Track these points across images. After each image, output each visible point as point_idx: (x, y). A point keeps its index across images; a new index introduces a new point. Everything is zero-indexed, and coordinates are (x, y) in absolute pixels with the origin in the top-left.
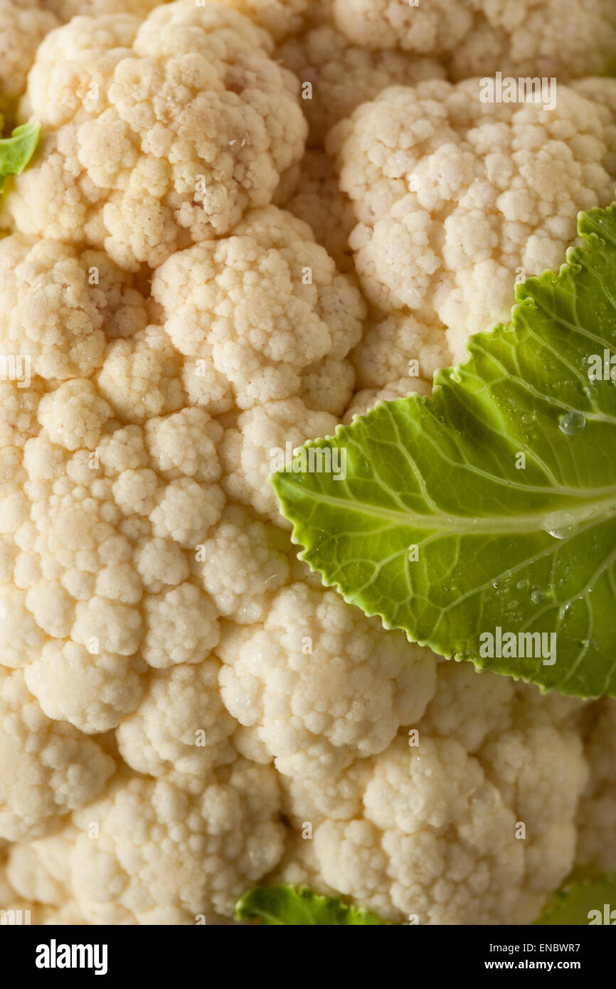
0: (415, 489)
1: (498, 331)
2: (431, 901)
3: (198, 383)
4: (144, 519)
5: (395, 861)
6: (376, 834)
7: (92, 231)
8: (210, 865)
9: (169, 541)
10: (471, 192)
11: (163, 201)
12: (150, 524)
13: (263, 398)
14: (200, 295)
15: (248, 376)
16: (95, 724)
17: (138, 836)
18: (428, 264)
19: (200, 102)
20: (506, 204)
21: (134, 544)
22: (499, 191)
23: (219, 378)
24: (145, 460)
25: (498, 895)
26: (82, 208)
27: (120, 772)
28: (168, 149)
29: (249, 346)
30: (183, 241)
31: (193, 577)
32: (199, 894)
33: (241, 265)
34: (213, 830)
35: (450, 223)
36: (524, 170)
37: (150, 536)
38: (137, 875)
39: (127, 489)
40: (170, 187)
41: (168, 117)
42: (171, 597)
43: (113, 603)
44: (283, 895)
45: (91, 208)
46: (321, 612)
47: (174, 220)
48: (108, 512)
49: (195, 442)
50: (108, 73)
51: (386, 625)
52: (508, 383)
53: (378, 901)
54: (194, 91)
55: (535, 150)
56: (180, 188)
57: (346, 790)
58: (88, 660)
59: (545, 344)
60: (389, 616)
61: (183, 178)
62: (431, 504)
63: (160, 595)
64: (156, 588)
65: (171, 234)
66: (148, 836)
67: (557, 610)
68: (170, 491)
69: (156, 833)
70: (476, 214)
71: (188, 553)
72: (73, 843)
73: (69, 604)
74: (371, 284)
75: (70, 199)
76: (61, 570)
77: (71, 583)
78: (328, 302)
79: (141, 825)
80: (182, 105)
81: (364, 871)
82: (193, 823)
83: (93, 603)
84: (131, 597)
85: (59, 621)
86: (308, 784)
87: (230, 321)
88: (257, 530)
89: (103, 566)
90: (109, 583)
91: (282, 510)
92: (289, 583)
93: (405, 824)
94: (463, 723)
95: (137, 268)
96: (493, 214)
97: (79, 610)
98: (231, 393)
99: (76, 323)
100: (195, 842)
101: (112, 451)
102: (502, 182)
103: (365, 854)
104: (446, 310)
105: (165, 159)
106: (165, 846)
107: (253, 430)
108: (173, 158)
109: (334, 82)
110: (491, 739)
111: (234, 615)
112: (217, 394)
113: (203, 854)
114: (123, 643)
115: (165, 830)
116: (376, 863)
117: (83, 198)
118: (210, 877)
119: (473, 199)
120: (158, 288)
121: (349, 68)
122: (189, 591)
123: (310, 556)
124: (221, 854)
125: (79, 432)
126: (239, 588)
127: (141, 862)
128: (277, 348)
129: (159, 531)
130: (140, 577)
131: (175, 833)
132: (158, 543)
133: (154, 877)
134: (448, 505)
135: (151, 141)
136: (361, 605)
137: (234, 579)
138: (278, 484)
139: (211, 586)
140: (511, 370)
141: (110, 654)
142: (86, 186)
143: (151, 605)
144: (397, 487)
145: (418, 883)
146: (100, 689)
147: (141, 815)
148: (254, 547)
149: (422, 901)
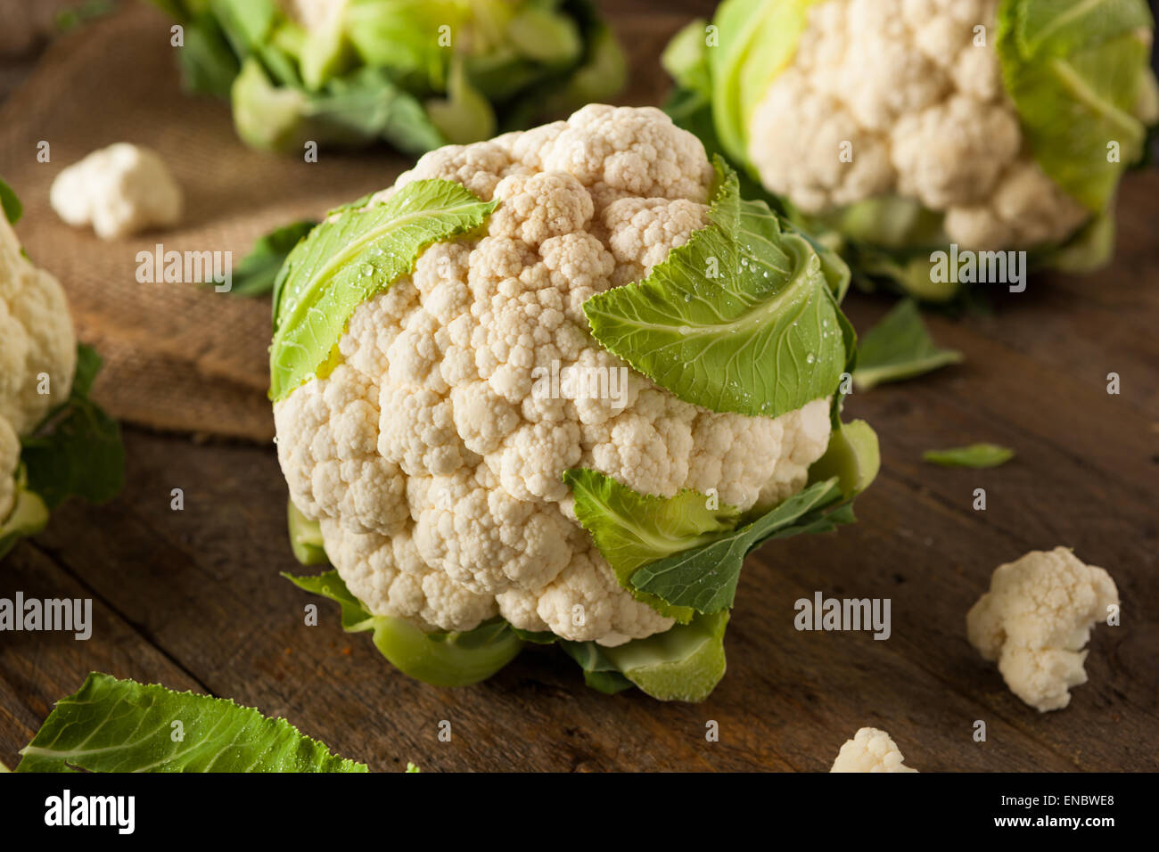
0: (633, 312)
1: (664, 264)
2: (636, 475)
3: (555, 278)
4: (536, 319)
5: (623, 456)
6: (616, 448)
7: (518, 232)
8: (555, 455)
9: (544, 327)
10: (654, 222)
11: (544, 221)
12: (538, 321)
13: (579, 284)
14: (557, 250)
15: (574, 276)
16: (514, 398)
17: (528, 443)
18: (638, 243)
19: (557, 190)
20: (666, 226)
21: (532, 327)
22: (663, 223)
23: (563, 276)
24: (537, 301)
25: (660, 478)
26: (514, 224)
27: (523, 421)
28: (546, 203)
29: (574, 265)
30: (551, 235)
31: (553, 342)
32: (550, 467)
33: (571, 241)
34: (556, 442)
35: (646, 231)
36: (672, 217)
37: (538, 325)
38: (527, 460)
39: (530, 308)
40: (546, 217)
41: (546, 194)
42: (545, 347)
43: (524, 347)
44: (581, 471)
45: (518, 224)
46: (598, 355)
47: (548, 227)
48: (523, 315)
49: (554, 296)
50: (524, 183)
51: (622, 359)
52: (667, 281)
53: (616, 474)
54: (555, 187)
55: (676, 212)
56: (550, 216)
57: (605, 431)
58: (514, 369)
59: (680, 269)
60: (623, 356)
61: (552, 212)
62: (639, 318)
63: (541, 346)
64: (539, 344)
65: (547, 232)
66: (532, 444)
67: (683, 364)
68: (545, 310)
69: (535, 442)
70: (656, 229)
71: (552, 333)
72: (503, 453)
73: (507, 348)
74: (617, 253)
75: (510, 220)
76: (505, 336)
77: (508, 340)
78: (602, 256)
79: (529, 438)
80: (551, 190)
81: (611, 461)
82: (549, 438)
83: (516, 347)
84: (531, 346)
85: (503, 354)
86: (592, 427)
87: (568, 257)
88: (576, 329)
89: (521, 334)
90: (522, 339)
91: (586, 315)
92: (587, 347)
93: (627, 443)
94: (648, 411)
95: (533, 245)
96: (662, 229)
97: (511, 350)
98: (567, 284)
99: (513, 257)
100: (549, 445)
101: (524, 297)
102: (665, 220)
103: (612, 454)
104: (645, 261)
105: (545, 206)
106: (538, 446)
107: (575, 294)
108: (547, 206)
109: (603, 197)
110: (658, 419)
111: (567, 356)
112: (562, 282)
113: (552, 450)
114: (527, 362)
115: (538, 441)
116: (616, 457)
117: (515, 220)
118: (554, 460)
119: (654, 226)
120: (541, 250)
121: (609, 193)
122: (552, 346)
123: (596, 334)
124: (559, 451)
125: (512, 291)
126: (569, 345)
127: (529, 454)
128: (585, 266)
129: (541, 323)
130: (534, 338)
131: (542, 442)
132: (541, 327)
133: (533, 460)
134: (645, 319)
135: (539, 201)
136: (613, 352)
137: (568, 342)
138: (585, 307)
139: (559, 345)
140: (668, 277)
141: (523, 367)
142: (516, 216)
143: (537, 349)
144: (627, 312)
145: (631, 466)
146: (517, 381)
147: (530, 435)
148: (575, 333)
149: (633, 474)
